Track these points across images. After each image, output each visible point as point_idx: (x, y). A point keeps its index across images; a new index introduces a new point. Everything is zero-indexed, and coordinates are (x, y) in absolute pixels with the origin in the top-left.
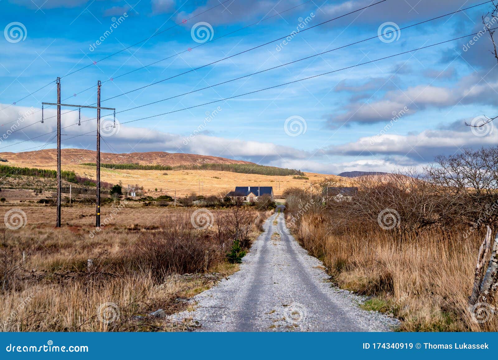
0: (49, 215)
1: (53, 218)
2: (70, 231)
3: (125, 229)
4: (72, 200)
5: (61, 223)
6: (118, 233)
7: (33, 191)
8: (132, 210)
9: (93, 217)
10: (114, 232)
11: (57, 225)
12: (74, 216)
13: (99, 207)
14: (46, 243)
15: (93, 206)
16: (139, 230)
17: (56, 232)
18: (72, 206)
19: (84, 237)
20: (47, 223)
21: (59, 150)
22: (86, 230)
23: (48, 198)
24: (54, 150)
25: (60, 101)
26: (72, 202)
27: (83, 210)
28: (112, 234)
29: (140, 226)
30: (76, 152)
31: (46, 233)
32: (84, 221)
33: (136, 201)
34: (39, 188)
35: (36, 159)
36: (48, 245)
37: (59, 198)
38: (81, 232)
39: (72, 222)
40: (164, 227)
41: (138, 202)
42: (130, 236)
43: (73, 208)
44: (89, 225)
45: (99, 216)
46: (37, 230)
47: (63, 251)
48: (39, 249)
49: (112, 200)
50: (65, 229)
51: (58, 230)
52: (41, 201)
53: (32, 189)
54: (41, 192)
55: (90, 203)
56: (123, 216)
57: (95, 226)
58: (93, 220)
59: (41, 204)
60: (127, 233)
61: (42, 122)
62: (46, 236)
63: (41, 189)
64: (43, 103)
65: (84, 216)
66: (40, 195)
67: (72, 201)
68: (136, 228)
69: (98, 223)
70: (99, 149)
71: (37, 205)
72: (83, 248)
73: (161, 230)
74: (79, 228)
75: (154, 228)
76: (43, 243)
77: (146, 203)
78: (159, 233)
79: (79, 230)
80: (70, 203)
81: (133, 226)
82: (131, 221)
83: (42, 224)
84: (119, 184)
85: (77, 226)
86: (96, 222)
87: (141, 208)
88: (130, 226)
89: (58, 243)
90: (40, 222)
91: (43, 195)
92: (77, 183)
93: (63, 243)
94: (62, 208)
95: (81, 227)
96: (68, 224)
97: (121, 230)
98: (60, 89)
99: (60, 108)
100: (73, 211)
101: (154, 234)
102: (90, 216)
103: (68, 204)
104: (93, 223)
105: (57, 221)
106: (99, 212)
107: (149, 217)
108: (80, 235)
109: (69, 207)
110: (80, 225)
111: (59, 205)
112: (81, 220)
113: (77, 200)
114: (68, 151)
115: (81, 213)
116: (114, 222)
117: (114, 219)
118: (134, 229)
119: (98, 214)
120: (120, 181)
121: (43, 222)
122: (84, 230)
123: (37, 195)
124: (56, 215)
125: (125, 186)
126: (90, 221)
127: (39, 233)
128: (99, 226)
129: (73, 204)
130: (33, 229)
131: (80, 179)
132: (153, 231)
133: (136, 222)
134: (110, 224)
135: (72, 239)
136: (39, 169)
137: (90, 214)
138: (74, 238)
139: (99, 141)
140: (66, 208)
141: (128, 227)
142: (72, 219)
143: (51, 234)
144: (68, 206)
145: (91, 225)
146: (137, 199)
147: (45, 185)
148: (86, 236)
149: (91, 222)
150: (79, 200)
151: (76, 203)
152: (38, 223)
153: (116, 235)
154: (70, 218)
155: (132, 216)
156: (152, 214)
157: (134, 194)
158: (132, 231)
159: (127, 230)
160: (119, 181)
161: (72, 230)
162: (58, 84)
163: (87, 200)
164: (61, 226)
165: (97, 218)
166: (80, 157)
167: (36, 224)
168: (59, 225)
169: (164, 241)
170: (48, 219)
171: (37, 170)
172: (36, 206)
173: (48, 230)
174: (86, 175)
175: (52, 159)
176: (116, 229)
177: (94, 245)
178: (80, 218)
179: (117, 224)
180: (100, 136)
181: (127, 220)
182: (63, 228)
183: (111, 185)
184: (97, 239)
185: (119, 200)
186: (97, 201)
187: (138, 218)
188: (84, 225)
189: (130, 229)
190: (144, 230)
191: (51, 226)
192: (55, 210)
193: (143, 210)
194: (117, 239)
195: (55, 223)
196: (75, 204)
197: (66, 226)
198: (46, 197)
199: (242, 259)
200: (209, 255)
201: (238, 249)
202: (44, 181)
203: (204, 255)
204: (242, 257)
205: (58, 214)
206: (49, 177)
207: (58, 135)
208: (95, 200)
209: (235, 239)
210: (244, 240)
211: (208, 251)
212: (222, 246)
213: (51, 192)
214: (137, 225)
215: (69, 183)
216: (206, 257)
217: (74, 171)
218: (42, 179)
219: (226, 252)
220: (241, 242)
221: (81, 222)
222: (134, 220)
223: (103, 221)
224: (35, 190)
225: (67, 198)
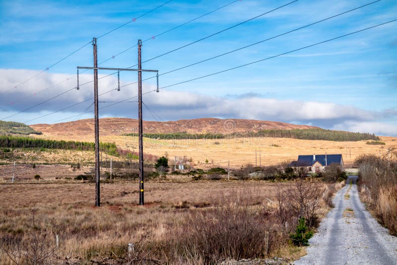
0: (88, 193)
1: (92, 197)
2: (110, 211)
3: (172, 207)
4: (112, 175)
5: (101, 202)
6: (164, 212)
7: (70, 166)
8: (180, 185)
9: (136, 194)
10: (160, 211)
11: (96, 204)
12: (115, 193)
13: (142, 182)
14: (83, 225)
15: (136, 181)
16: (188, 208)
17: (95, 212)
18: (113, 182)
19: (126, 217)
20: (85, 202)
21: (97, 120)
22: (128, 209)
23: (87, 173)
24: (92, 120)
25: (97, 64)
26: (113, 178)
27: (125, 186)
28: (157, 213)
29: (189, 203)
30: (116, 121)
31: (83, 213)
32: (126, 199)
33: (184, 174)
34: (76, 163)
35: (72, 130)
36: (85, 227)
37: (97, 173)
38: (123, 212)
39: (112, 201)
40: (216, 204)
41: (187, 176)
42: (177, 215)
43: (114, 184)
44: (132, 203)
45: (143, 192)
46: (74, 210)
47: (101, 234)
48: (74, 232)
49: (157, 174)
50: (105, 209)
51: (97, 209)
52: (79, 178)
53: (69, 164)
54: (79, 167)
55: (133, 179)
56: (170, 192)
57: (138, 205)
58: (136, 198)
59: (79, 181)
60: (175, 212)
61: (78, 89)
62: (83, 217)
63: (79, 164)
64: (78, 68)
65: (126, 193)
66: (78, 171)
67: (113, 177)
68: (185, 206)
69: (142, 201)
70: (141, 117)
71: (74, 182)
72: (125, 229)
73: (213, 207)
74: (120, 207)
75: (205, 205)
76: (80, 225)
77: (195, 177)
78: (210, 211)
79: (120, 209)
80: (110, 178)
81: (181, 204)
82: (179, 197)
83: (79, 203)
84: (165, 156)
85: (118, 205)
86: (139, 200)
87: (191, 183)
88: (178, 204)
89: (96, 224)
90: (78, 201)
91: (82, 171)
92: (118, 155)
93: (103, 223)
94: (102, 185)
95: (122, 205)
96: (108, 203)
97: (167, 209)
98: (96, 50)
99: (97, 72)
100: (114, 188)
101: (204, 213)
102: (133, 193)
103: (108, 180)
104: (136, 201)
105: (96, 199)
106: (143, 188)
107: (199, 194)
108: (121, 215)
109: (110, 184)
110: (122, 203)
111: (97, 181)
112: (122, 198)
113: (119, 175)
114: (107, 120)
115: (123, 190)
116: (159, 199)
117: (160, 196)
118: (182, 207)
119: (142, 190)
120: (166, 152)
121: (80, 201)
122: (126, 209)
123: (74, 170)
124: (95, 192)
125: (171, 159)
126: (133, 199)
127: (75, 214)
128: (143, 204)
129: (114, 180)
130: (69, 209)
131: (122, 151)
132: (203, 209)
133: (185, 199)
134: (155, 202)
135: (112, 219)
136: (76, 141)
137: (133, 191)
138: (115, 219)
139: (141, 108)
140: (106, 184)
141: (176, 205)
142: (113, 197)
143: (89, 214)
144: (108, 183)
145: (133, 204)
146: (184, 173)
147: (83, 159)
148: (129, 216)
149: (134, 200)
150: (121, 175)
151: (118, 179)
152: (75, 202)
153: (161, 213)
154: (111, 195)
155: (180, 192)
156: (202, 189)
157: (183, 167)
158: (180, 209)
159: (174, 208)
160: (164, 153)
161: (113, 210)
162: (94, 45)
163: (130, 175)
164: (101, 205)
165: (140, 195)
166: (121, 127)
167: (73, 204)
168: (98, 204)
169: (215, 220)
170: (86, 197)
171: (74, 142)
172: (73, 183)
173: (85, 210)
174: (128, 147)
175: (91, 129)
176: (162, 207)
177: (135, 227)
178: (122, 195)
179: (163, 201)
180: (141, 102)
181: (174, 196)
182: (103, 207)
183: (156, 157)
184: (141, 219)
185: (165, 174)
186: (140, 175)
187: (187, 194)
188: (126, 203)
189: (177, 207)
190: (193, 208)
191: (89, 205)
192: (94, 187)
193: (193, 185)
194: (163, 218)
195: (93, 202)
196: (117, 180)
197: (106, 205)
198: (85, 173)
199: (309, 240)
200: (270, 236)
201: (304, 228)
202: (81, 155)
203: (263, 237)
204: (309, 238)
205: (97, 191)
206: (88, 150)
207: (95, 102)
208: (138, 175)
209: (300, 217)
210: (311, 218)
211: (268, 233)
212: (284, 225)
213: (89, 167)
214: (186, 202)
215: (109, 156)
216: (266, 240)
217: (114, 143)
218: (80, 153)
219: (289, 232)
220: (307, 220)
221: (122, 201)
222: (182, 197)
223: (147, 198)
224: (72, 165)
225: (107, 173)
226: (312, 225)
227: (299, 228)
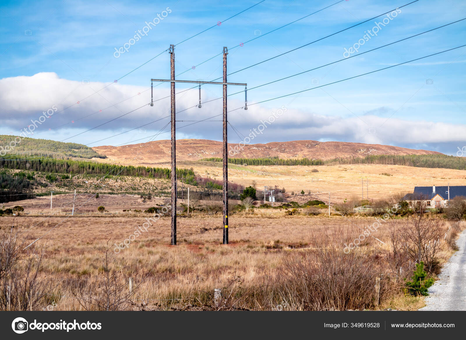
0: (162, 229)
1: (166, 233)
2: (189, 250)
3: (263, 247)
4: (190, 208)
5: (177, 239)
6: (253, 253)
7: (140, 196)
8: (271, 220)
9: (218, 231)
10: (248, 252)
11: (172, 242)
12: (194, 230)
13: (226, 217)
14: (158, 266)
15: (219, 215)
16: (281, 248)
17: (172, 251)
18: (190, 217)
19: (208, 258)
20: (158, 240)
21: (174, 142)
22: (210, 249)
23: (159, 205)
24: (166, 142)
25: (174, 77)
26: (190, 212)
27: (205, 221)
28: (244, 254)
29: (282, 243)
30: (194, 143)
31: (157, 253)
32: (206, 236)
33: (275, 208)
34: (147, 192)
35: (143, 153)
36: (160, 269)
37: (174, 206)
38: (204, 251)
39: (191, 238)
40: (315, 244)
41: (279, 210)
42: (269, 256)
43: (192, 219)
44: (214, 242)
45: (227, 229)
46: (146, 248)
47: (180, 277)
48: (150, 274)
49: (243, 207)
50: (182, 247)
51: (174, 248)
52: (151, 210)
53: (139, 194)
54: (150, 198)
55: (214, 212)
56: (259, 229)
57: (221, 244)
58: (219, 235)
59: (150, 214)
60: (266, 253)
61: (152, 105)
62: (157, 257)
63: (150, 194)
64: (152, 80)
65: (206, 230)
66: (148, 203)
67: (191, 210)
68: (277, 246)
69: (226, 240)
70: (226, 139)
71: (145, 215)
72: (207, 273)
73: (311, 248)
74: (200, 246)
75: (301, 245)
76: (155, 266)
77: (289, 212)
78: (310, 252)
79: (200, 248)
80: (188, 211)
81: (272, 243)
82: (270, 235)
83: (152, 241)
84: (252, 186)
85: (198, 244)
86: (222, 238)
87: (283, 218)
88: (269, 243)
89: (174, 266)
90: (150, 238)
91: (153, 202)
92: (196, 184)
93: (182, 266)
94: (178, 220)
95: (203, 244)
96: (185, 241)
97: (256, 249)
98: (174, 60)
99: (174, 85)
100: (192, 224)
101: (303, 255)
102: (215, 229)
103: (185, 213)
104: (219, 240)
105: (172, 236)
106: (227, 224)
107: (294, 231)
108: (202, 255)
109: (186, 218)
110: (202, 241)
111: (173, 215)
112: (202, 235)
113: (197, 208)
114: (184, 142)
115: (203, 226)
116: (246, 237)
117: (247, 233)
118: (274, 247)
119: (226, 227)
120: (254, 181)
121: (153, 238)
122: (207, 249)
123: (144, 201)
124: (170, 228)
125: (260, 188)
126: (215, 236)
127: (149, 254)
128: (228, 243)
129: (192, 214)
130: (141, 247)
131: (201, 179)
132: (302, 250)
133: (277, 238)
134: (242, 240)
135: (192, 261)
136: (146, 167)
137: (214, 227)
138: (195, 259)
139: (226, 128)
140: (183, 219)
141: (266, 244)
142: (191, 234)
143: (165, 254)
144: (185, 217)
145: (216, 242)
146: (276, 206)
147: (154, 188)
148: (211, 257)
149: (216, 238)
150: (200, 208)
151: (196, 212)
152: (147, 239)
153: (250, 255)
154: (189, 232)
155: (271, 229)
156: (298, 226)
157: (274, 199)
158: (272, 250)
159: (264, 249)
160: (251, 182)
161: (192, 249)
162: (172, 53)
163: (210, 208)
164: (177, 243)
165: (224, 232)
166: (200, 150)
167: (144, 241)
168: (175, 242)
169: (317, 264)
170: (160, 233)
171: (145, 168)
172: (144, 217)
173: (160, 249)
174: (209, 174)
175: (164, 153)
176: (251, 247)
177: (220, 270)
178: (202, 232)
179: (250, 240)
180: (227, 121)
181: (264, 234)
182: (180, 246)
183: (242, 187)
184: (224, 261)
185: (253, 207)
186: (224, 209)
187: (279, 232)
188: (207, 242)
189: (268, 248)
190: (287, 248)
191: (164, 243)
192: (169, 222)
193: (286, 220)
194: (252, 261)
195: (169, 239)
196: (195, 214)
197: (184, 243)
198: (157, 205)
199: (429, 289)
200: (381, 284)
201: (422, 275)
202: (153, 183)
203: (374, 284)
204: (428, 287)
205: (173, 227)
206: (161, 178)
207: (172, 121)
208: (221, 208)
209: (418, 262)
210: (430, 263)
211: (379, 279)
212: (399, 271)
213: (162, 198)
214: (278, 242)
215: (186, 185)
216: (377, 287)
217: (192, 169)
218: (151, 181)
219: (405, 279)
220: (426, 265)
221: (202, 238)
222: (274, 235)
223: (232, 237)
224: (142, 195)
225: (184, 206)
226: (432, 271)
227: (417, 274)
